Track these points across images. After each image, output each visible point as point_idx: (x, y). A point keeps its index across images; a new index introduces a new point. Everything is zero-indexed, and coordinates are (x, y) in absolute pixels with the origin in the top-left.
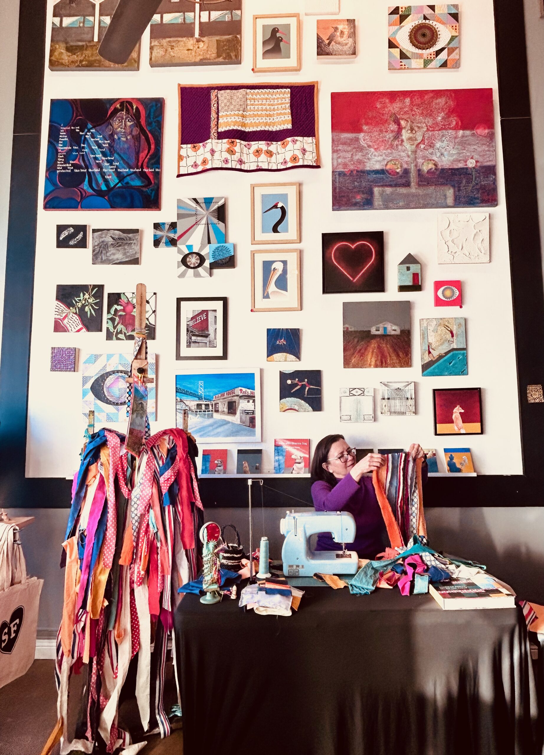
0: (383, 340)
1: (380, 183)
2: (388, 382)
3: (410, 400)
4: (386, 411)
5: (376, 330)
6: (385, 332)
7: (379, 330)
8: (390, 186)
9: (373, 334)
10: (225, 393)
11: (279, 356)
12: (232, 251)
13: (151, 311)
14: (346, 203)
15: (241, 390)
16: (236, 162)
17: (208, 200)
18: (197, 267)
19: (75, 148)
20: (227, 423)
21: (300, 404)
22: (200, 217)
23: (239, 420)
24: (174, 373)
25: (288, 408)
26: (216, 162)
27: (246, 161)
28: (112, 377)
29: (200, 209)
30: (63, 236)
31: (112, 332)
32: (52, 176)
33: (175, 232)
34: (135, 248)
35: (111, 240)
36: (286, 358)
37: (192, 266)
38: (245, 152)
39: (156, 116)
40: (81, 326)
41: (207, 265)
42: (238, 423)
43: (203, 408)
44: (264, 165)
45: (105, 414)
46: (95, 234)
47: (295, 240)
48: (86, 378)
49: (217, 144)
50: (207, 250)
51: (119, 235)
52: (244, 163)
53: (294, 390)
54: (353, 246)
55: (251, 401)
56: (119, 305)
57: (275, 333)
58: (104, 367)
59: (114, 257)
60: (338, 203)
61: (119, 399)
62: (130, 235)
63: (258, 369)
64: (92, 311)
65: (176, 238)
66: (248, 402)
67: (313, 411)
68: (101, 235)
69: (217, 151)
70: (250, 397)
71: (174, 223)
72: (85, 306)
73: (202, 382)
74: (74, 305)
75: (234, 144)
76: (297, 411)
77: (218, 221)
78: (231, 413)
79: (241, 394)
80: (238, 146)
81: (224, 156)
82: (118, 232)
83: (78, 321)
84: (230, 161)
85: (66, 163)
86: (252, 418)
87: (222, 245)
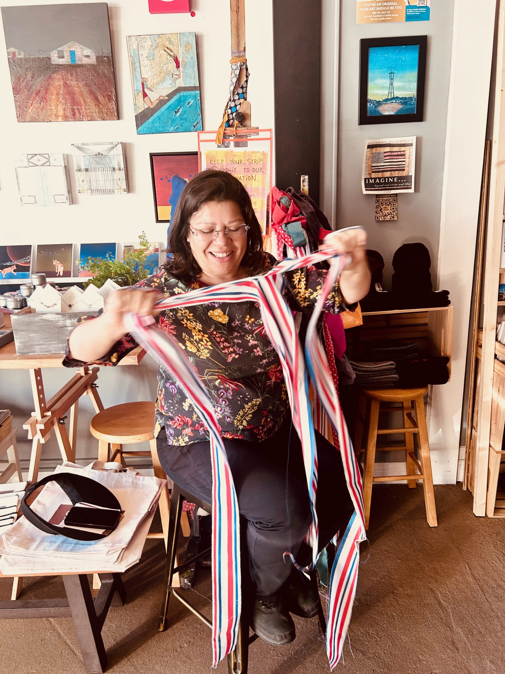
0: (72, 75)
2: (82, 144)
3: (117, 171)
4: (85, 189)
5: (59, 58)
6: (72, 60)
7: (63, 57)
9: (55, 63)
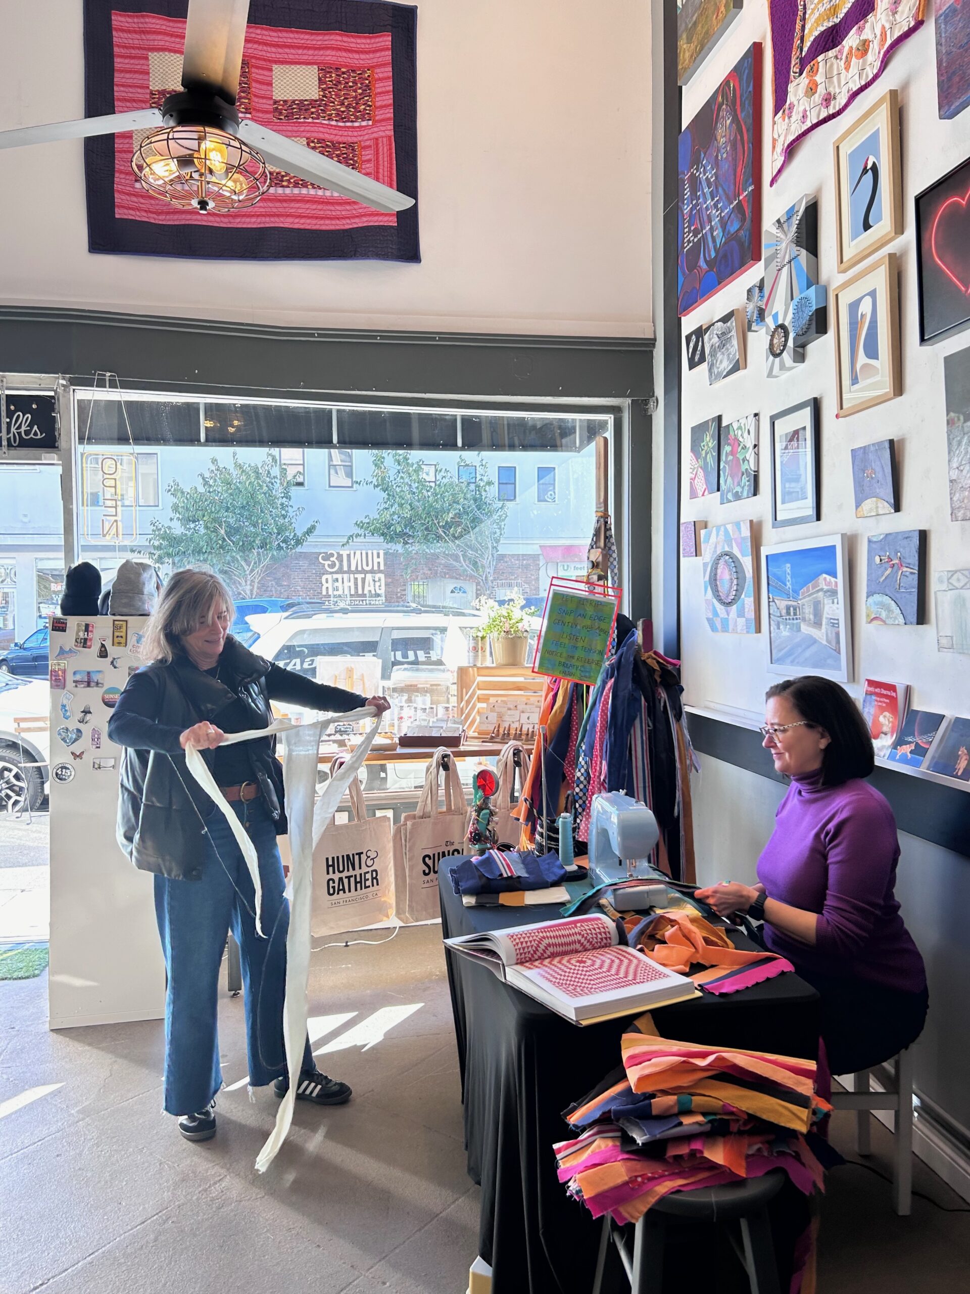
10: (810, 585)
11: (869, 504)
12: (814, 303)
13: (751, 447)
14: (959, 89)
15: (825, 579)
16: (818, 108)
17: (790, 213)
18: (782, 351)
19: (694, 202)
20: (815, 641)
21: (889, 610)
22: (782, 252)
23: (825, 638)
24: (764, 551)
25: (873, 616)
26: (793, 128)
27: (837, 91)
28: (722, 562)
29: (783, 236)
30: (691, 350)
31: (723, 491)
32: (682, 261)
33: (762, 297)
34: (735, 342)
35: (717, 339)
36: (877, 507)
37: (778, 351)
38: (835, 72)
39: (748, 86)
40: (705, 486)
41: (790, 343)
42: (825, 642)
43: (792, 614)
44: (855, 82)
45: (719, 619)
46: (706, 337)
47: (889, 232)
48: (705, 565)
49: (797, 89)
50: (790, 316)
51: (722, 328)
52: (835, 98)
53: (884, 578)
54: (964, 200)
55: (836, 601)
56: (729, 444)
57: (860, 457)
58: (716, 547)
59: (722, 367)
60: (946, 97)
61: (727, 596)
62: (729, 324)
63: (839, 536)
64: (711, 461)
65: (764, 307)
66: (833, 603)
67: (905, 624)
68: (710, 335)
69: (796, 103)
70: (834, 593)
71: (762, 280)
72: (707, 454)
73: (788, 565)
74: (701, 455)
75: (814, 71)
76: (884, 621)
77: (799, 248)
78: (818, 624)
79: (825, 588)
80: (820, 70)
81: (801, 109)
82: (720, 323)
83: (703, 479)
84: (808, 113)
85: (689, 232)
86: (838, 634)
87: (803, 295)
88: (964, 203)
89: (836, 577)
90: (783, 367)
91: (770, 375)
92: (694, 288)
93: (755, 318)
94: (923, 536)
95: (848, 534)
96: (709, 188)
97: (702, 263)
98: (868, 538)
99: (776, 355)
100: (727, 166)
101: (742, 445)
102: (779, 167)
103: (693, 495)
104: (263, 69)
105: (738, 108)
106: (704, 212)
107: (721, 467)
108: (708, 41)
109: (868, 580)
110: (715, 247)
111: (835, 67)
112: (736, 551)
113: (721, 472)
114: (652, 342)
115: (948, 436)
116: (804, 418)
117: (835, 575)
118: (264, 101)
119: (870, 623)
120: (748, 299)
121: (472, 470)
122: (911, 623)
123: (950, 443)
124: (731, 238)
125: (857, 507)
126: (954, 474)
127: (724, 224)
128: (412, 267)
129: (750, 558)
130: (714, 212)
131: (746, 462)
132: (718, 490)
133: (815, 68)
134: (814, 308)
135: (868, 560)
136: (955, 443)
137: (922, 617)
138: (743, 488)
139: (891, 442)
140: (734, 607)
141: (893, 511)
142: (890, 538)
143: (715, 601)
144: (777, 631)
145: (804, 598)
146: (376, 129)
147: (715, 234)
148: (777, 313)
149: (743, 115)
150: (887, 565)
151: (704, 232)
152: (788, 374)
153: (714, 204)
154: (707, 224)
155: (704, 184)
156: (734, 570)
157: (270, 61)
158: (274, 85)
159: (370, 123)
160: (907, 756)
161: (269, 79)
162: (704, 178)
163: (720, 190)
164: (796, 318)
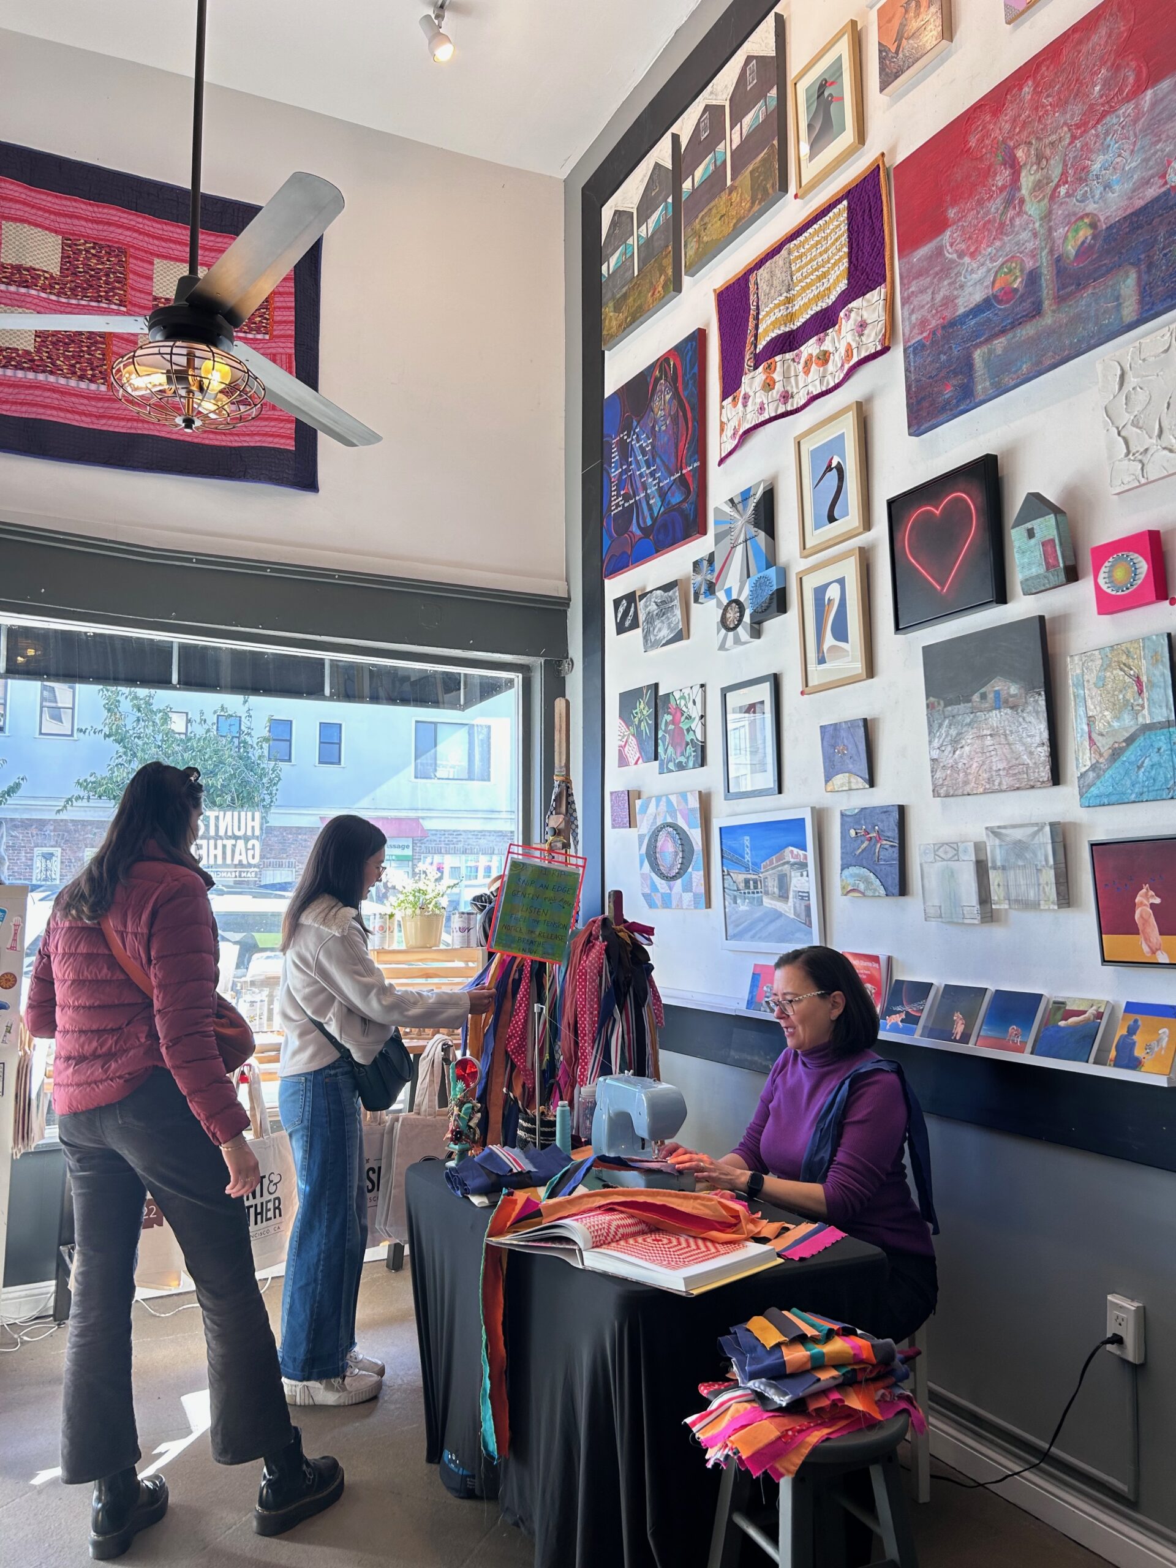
1: (984, 334)
2: (999, 827)
3: (1044, 871)
4: (1002, 898)
5: (982, 701)
7: (985, 701)
8: (1003, 332)
10: (774, 857)
11: (840, 780)
12: (774, 583)
13: (698, 718)
14: (928, 414)
15: (792, 852)
16: (776, 404)
17: (746, 495)
18: (736, 626)
19: (624, 467)
20: (779, 915)
21: (867, 881)
22: (737, 531)
23: (792, 911)
24: (716, 824)
25: (850, 888)
26: (749, 416)
27: (795, 391)
28: (662, 836)
29: (736, 516)
30: (619, 615)
31: (662, 760)
32: (609, 525)
33: (713, 571)
34: (678, 612)
35: (655, 607)
36: (849, 782)
37: (732, 626)
38: (793, 374)
39: (692, 368)
40: (638, 755)
41: (747, 619)
42: (792, 916)
43: (752, 887)
44: (815, 386)
45: (659, 895)
46: (641, 605)
47: (857, 528)
48: (641, 837)
49: (752, 381)
50: (746, 592)
51: (662, 596)
52: (792, 397)
53: (860, 850)
54: (937, 510)
55: (805, 873)
56: (669, 713)
57: (831, 735)
58: (655, 818)
59: (661, 635)
60: (916, 418)
61: (671, 869)
62: (671, 593)
63: (809, 809)
64: (646, 728)
65: (714, 581)
66: (802, 875)
67: (887, 895)
68: (646, 602)
69: (751, 394)
70: (803, 865)
71: (712, 555)
72: (640, 721)
73: (748, 838)
74: (632, 722)
75: (770, 369)
76: (863, 894)
77: (756, 529)
78: (784, 896)
79: (792, 860)
80: (778, 369)
81: (758, 401)
82: (659, 592)
83: (636, 747)
84: (766, 406)
85: (618, 496)
86: (808, 908)
87: (761, 574)
88: (938, 513)
89: (804, 849)
90: (737, 641)
91: (722, 647)
92: (624, 553)
93: (703, 590)
94: (902, 809)
95: (817, 807)
96: (643, 456)
97: (634, 528)
98: (841, 812)
99: (729, 629)
100: (666, 439)
101: (685, 715)
102: (729, 450)
103: (623, 761)
104: (142, 260)
105: (680, 385)
106: (638, 479)
107: (660, 736)
108: (641, 316)
109: (842, 853)
110: (652, 515)
111: (792, 368)
112: (681, 823)
113: (659, 741)
114: (566, 602)
115: (928, 718)
116: (764, 692)
117: (804, 848)
118: (142, 296)
119: (846, 895)
120: (694, 571)
121: (236, 722)
122: (893, 895)
123: (930, 726)
124: (670, 510)
125: (827, 781)
126: (935, 754)
127: (662, 494)
128: (308, 497)
129: (699, 830)
130: (650, 480)
131: (691, 732)
132: (656, 758)
133: (773, 367)
134: (775, 588)
135: (842, 833)
136: (936, 726)
137: (903, 889)
138: (688, 758)
139: (865, 720)
140: (679, 881)
141: (867, 786)
142: (868, 811)
143: (653, 875)
144: (734, 905)
145: (767, 871)
146: (273, 345)
147: (651, 502)
148: (730, 588)
149: (686, 394)
150: (863, 838)
151: (637, 498)
152: (741, 648)
153: (650, 473)
154: (640, 490)
155: (638, 452)
156: (679, 842)
157: (151, 253)
158: (155, 280)
159: (267, 337)
160: (898, 1025)
161: (150, 272)
162: (637, 445)
163: (658, 460)
164: (754, 593)
